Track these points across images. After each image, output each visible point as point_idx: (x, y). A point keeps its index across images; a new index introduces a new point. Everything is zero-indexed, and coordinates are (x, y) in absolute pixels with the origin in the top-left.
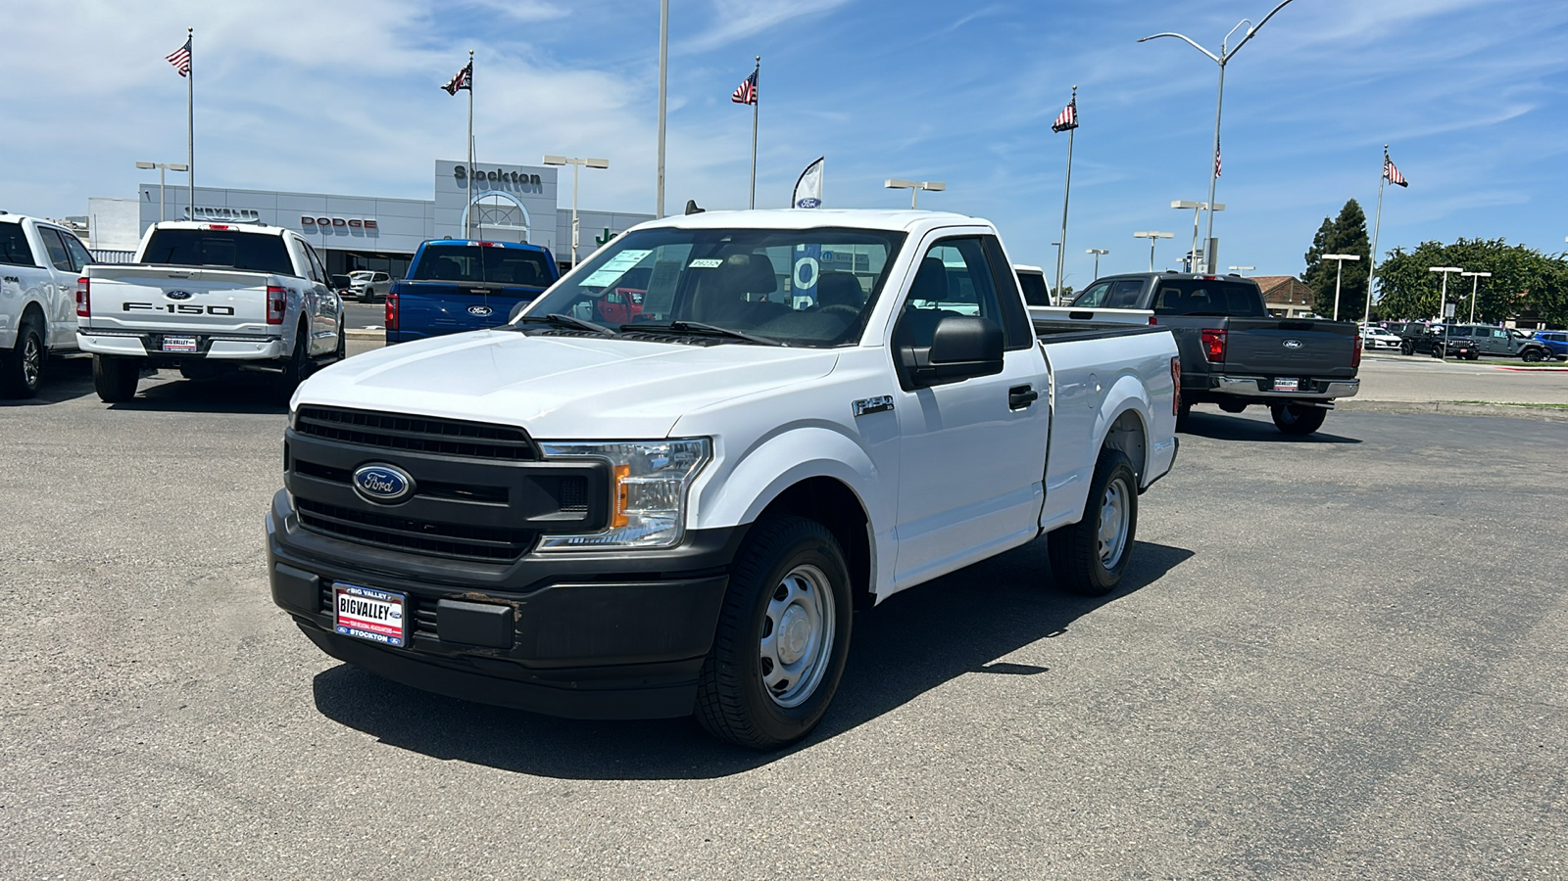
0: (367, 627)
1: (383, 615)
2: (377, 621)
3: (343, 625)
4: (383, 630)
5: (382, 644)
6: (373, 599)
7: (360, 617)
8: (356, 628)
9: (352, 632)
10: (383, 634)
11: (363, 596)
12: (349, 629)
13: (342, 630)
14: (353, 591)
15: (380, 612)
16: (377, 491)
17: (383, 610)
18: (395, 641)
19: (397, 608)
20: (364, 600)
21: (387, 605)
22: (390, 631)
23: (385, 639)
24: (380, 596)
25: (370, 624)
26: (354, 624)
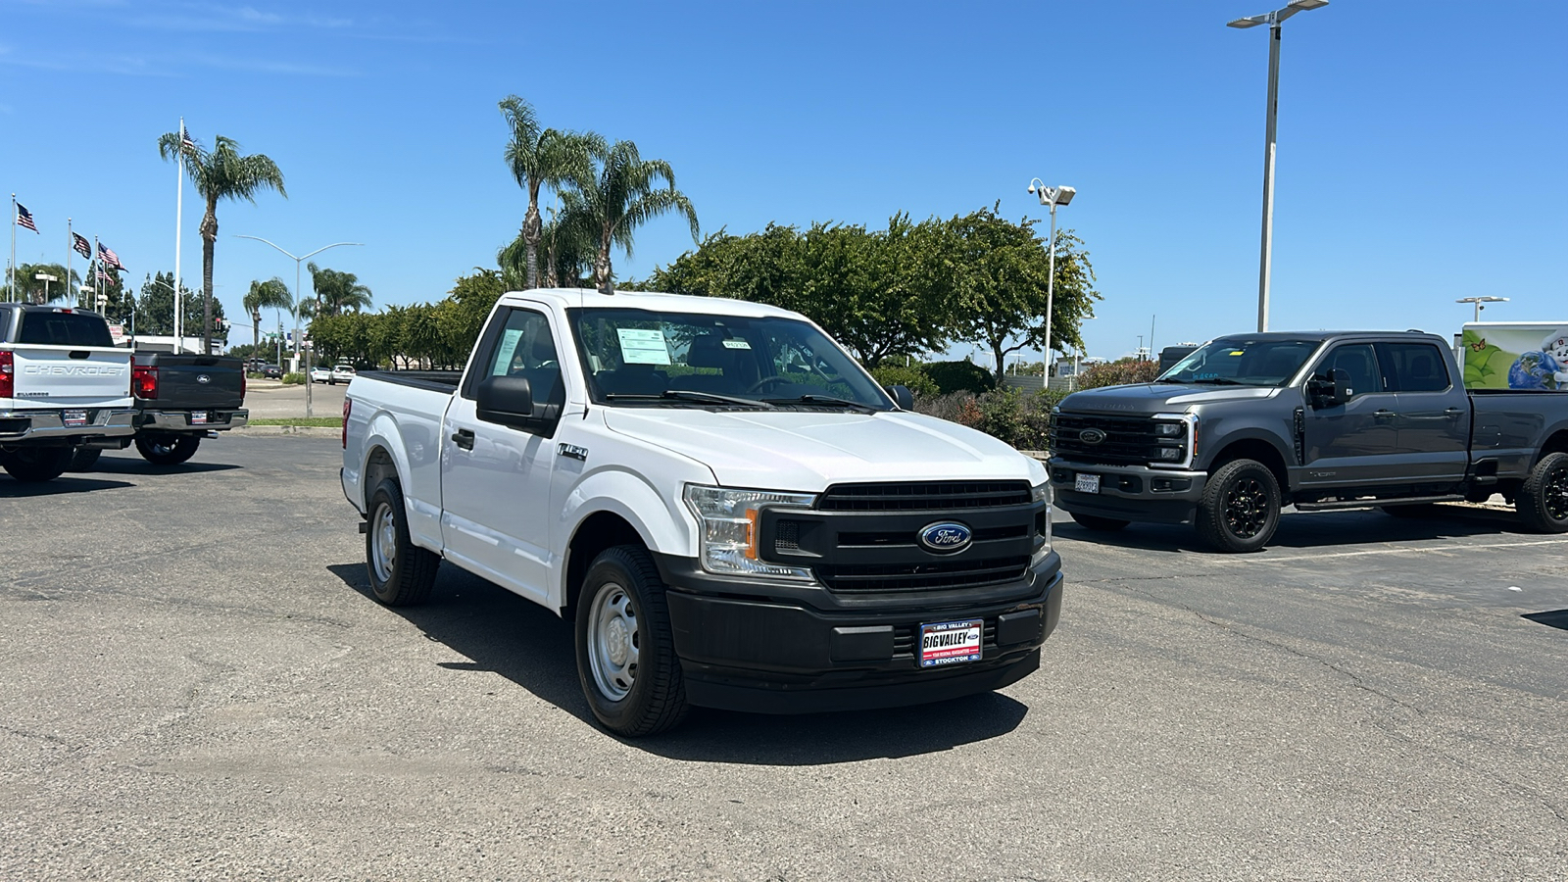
0: (948, 654)
1: (962, 640)
2: (958, 646)
3: (928, 659)
4: (962, 652)
5: (964, 663)
6: (954, 630)
7: (944, 648)
8: (939, 658)
9: (937, 662)
10: (963, 655)
11: (948, 629)
12: (934, 660)
13: (928, 663)
14: (939, 628)
15: (960, 638)
16: (947, 544)
17: (962, 636)
18: (974, 657)
19: (976, 631)
20: (949, 633)
21: (965, 631)
22: (968, 651)
23: (966, 658)
24: (963, 625)
25: (951, 650)
26: (937, 655)
